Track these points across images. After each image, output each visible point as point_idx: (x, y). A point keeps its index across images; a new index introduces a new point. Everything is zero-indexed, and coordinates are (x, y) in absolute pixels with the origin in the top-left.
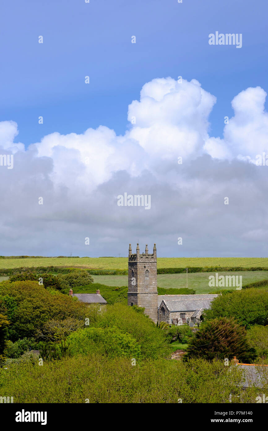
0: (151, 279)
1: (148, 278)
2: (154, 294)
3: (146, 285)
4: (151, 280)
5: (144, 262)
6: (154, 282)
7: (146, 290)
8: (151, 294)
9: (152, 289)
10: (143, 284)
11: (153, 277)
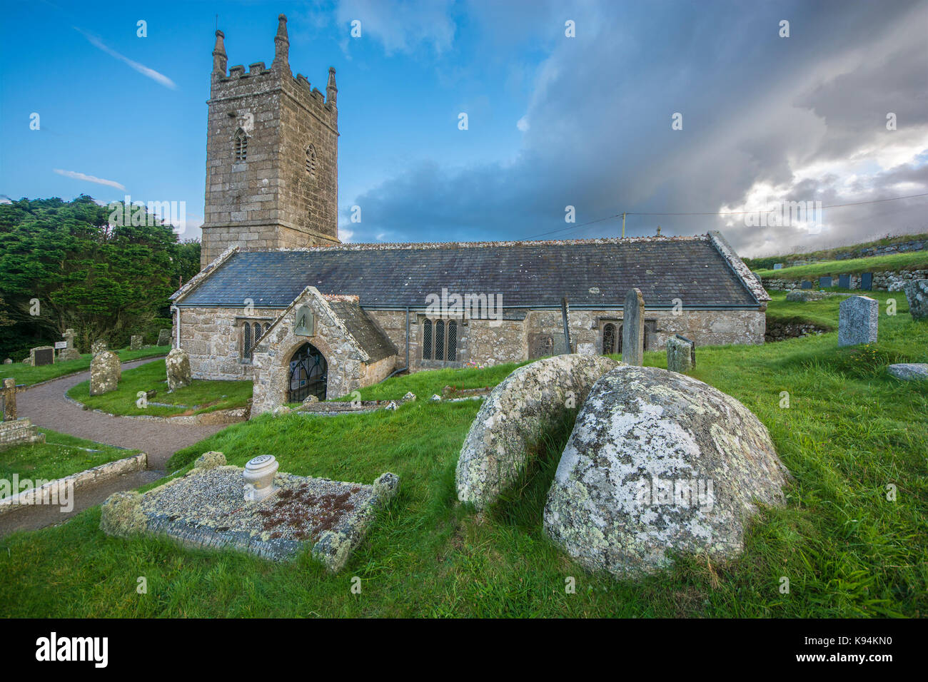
0: (254, 167)
1: (243, 166)
2: (262, 229)
3: (235, 195)
4: (255, 170)
5: (230, 100)
6: (266, 181)
7: (233, 214)
8: (252, 229)
9: (257, 207)
10: (223, 191)
11: (264, 156)
